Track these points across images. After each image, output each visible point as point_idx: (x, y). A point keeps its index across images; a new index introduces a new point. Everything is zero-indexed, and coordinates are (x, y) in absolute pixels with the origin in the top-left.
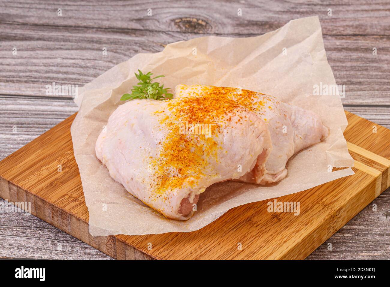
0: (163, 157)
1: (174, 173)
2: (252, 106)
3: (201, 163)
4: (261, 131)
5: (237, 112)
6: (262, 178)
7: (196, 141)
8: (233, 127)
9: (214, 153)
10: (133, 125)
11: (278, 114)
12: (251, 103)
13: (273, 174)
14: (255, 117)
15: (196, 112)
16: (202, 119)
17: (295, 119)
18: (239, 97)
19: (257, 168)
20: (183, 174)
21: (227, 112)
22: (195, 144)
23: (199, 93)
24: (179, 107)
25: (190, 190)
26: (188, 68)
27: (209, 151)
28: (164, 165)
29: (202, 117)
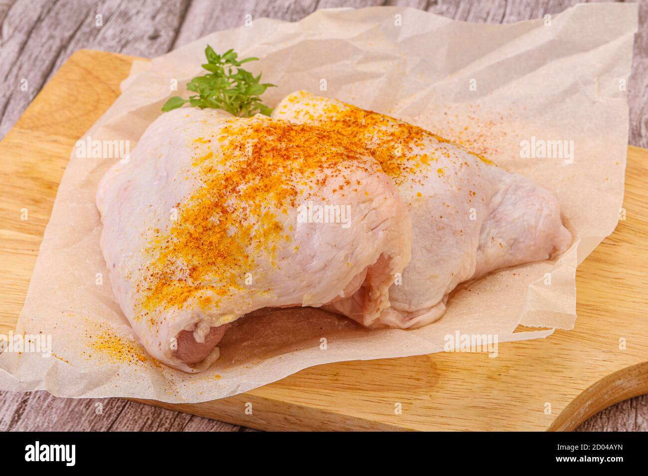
0: (173, 236)
1: (181, 273)
2: (404, 161)
3: (242, 263)
4: (386, 217)
5: (343, 169)
6: (377, 315)
7: (242, 215)
8: (324, 199)
9: (271, 245)
10: (160, 157)
11: (455, 188)
12: (404, 155)
13: (406, 312)
14: (381, 185)
15: (264, 154)
16: (270, 170)
17: (501, 204)
18: (386, 138)
19: (368, 294)
20: (196, 279)
21: (325, 165)
22: (238, 221)
23: (316, 116)
24: (240, 138)
25: (198, 316)
26: (348, 62)
27: (262, 240)
28: (170, 252)
29: (270, 168)
